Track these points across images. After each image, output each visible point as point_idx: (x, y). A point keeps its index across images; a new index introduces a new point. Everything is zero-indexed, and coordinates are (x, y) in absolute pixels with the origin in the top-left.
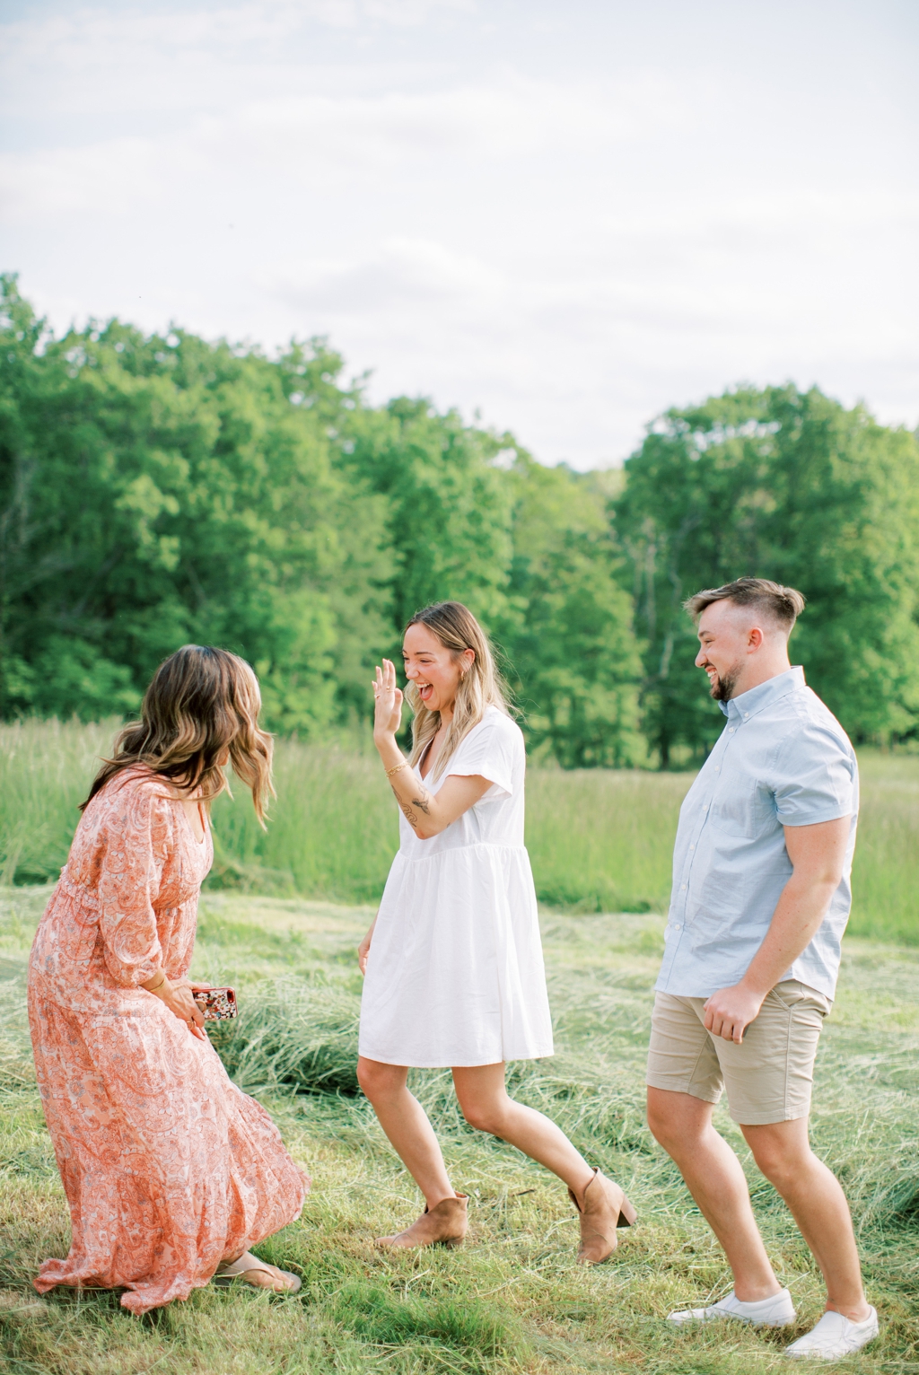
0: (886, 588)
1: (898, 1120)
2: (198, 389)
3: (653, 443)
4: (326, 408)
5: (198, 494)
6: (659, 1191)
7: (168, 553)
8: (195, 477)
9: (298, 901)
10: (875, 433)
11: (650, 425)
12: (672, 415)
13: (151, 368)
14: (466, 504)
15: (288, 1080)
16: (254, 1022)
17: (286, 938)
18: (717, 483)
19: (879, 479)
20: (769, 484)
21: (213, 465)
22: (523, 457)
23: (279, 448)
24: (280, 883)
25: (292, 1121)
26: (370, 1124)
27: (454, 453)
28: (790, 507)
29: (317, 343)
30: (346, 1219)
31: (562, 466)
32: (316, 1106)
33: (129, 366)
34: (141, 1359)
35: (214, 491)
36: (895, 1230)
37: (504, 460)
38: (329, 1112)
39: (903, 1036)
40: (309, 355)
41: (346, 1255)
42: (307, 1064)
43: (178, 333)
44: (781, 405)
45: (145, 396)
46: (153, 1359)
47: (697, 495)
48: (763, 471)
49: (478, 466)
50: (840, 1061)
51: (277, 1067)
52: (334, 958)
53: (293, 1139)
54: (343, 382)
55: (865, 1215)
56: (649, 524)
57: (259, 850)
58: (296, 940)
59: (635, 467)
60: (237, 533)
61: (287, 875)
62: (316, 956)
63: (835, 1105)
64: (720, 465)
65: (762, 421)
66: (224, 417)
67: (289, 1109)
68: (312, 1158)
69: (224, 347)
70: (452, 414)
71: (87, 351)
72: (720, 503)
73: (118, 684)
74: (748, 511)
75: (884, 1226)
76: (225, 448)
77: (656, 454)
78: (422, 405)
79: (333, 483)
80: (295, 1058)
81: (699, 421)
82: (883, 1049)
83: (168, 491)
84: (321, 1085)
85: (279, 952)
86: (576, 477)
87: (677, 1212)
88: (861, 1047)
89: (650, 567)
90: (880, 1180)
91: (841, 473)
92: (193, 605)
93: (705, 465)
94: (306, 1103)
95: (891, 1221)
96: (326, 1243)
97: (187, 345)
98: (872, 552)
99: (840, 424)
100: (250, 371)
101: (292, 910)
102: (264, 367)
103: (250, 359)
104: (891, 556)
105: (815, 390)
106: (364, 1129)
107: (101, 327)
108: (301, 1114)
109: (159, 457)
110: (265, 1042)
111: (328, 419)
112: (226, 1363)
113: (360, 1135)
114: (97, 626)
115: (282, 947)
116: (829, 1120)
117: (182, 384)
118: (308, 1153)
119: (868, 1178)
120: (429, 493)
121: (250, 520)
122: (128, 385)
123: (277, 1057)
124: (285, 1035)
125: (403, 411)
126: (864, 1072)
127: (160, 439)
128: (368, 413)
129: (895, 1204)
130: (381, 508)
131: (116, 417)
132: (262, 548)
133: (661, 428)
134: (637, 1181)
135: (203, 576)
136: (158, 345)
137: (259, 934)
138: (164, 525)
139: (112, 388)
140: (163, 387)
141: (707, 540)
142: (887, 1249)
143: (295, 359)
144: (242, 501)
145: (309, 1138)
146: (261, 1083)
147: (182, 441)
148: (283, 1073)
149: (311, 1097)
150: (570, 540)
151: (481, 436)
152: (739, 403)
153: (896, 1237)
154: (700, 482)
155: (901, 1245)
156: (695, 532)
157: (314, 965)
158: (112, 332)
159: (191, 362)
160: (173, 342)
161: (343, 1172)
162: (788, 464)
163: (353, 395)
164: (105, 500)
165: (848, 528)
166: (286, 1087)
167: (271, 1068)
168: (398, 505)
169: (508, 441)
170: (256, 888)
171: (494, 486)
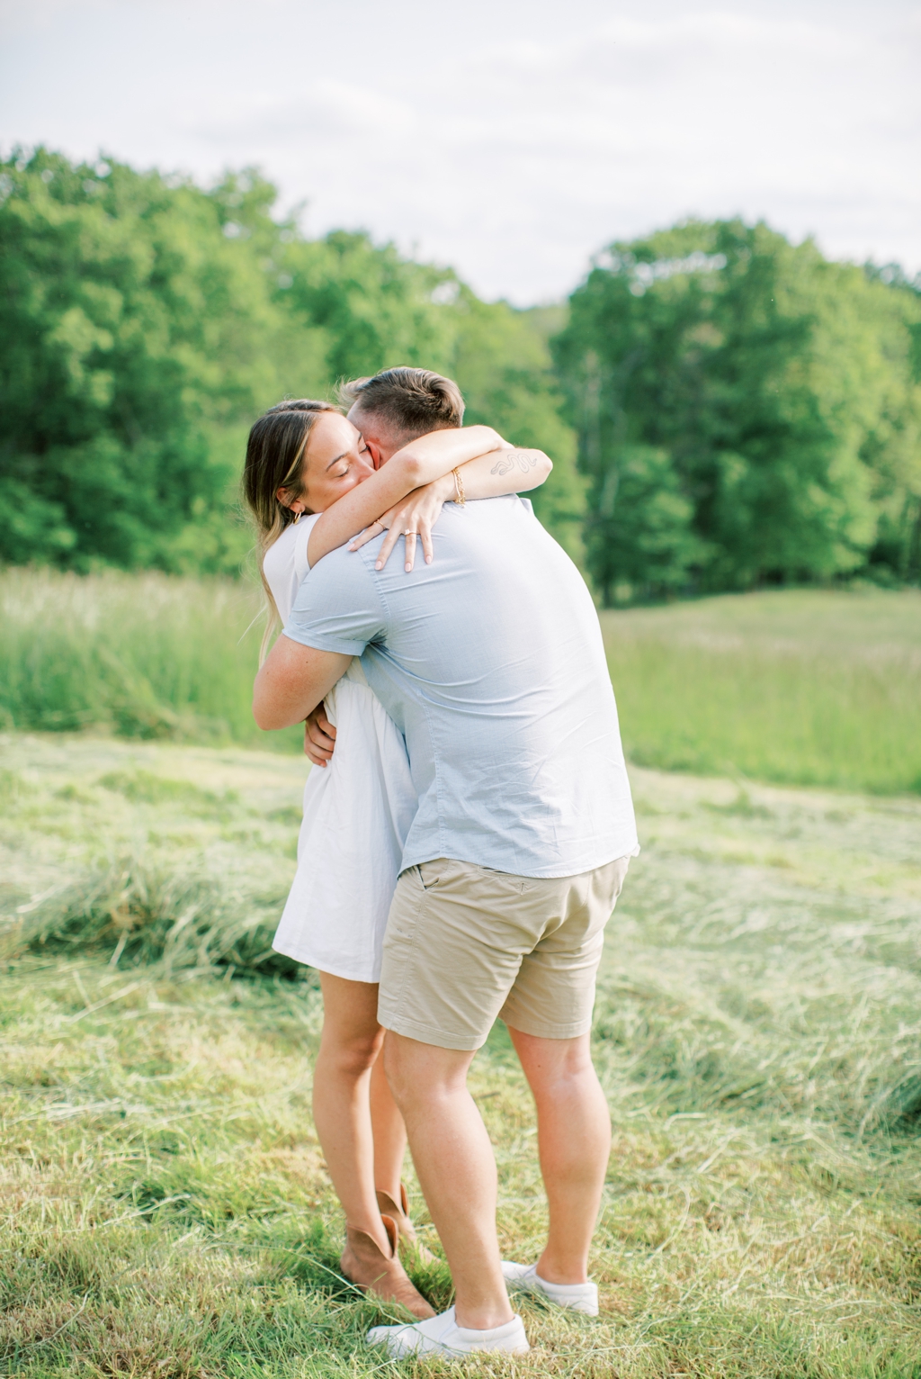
0: (831, 425)
1: (894, 1001)
2: (130, 218)
3: (597, 276)
4: (262, 239)
5: (131, 328)
6: (637, 1088)
7: (101, 388)
8: (128, 310)
9: (234, 752)
10: (821, 268)
11: (593, 259)
12: (616, 248)
13: (80, 198)
14: (405, 337)
15: (222, 962)
16: (183, 898)
17: (220, 794)
18: (663, 318)
19: (825, 313)
20: (714, 318)
21: (145, 298)
22: (464, 291)
23: (214, 281)
24: (215, 733)
25: (225, 1011)
26: (313, 1015)
27: (393, 287)
28: (735, 343)
29: (252, 173)
30: (286, 1132)
31: (503, 302)
32: (253, 993)
33: (57, 194)
34: (47, 1321)
35: (148, 326)
36: (902, 1133)
37: (445, 294)
38: (267, 999)
39: (885, 900)
40: (243, 186)
41: (286, 1176)
42: (241, 945)
43: (109, 161)
44: (728, 238)
45: (73, 228)
46: (60, 1320)
47: (641, 331)
48: (707, 306)
49: (418, 299)
50: (822, 931)
51: (209, 949)
52: (271, 817)
53: (226, 1033)
54: (278, 213)
55: (869, 1116)
56: (592, 360)
57: (193, 697)
58: (231, 797)
59: (578, 300)
60: (171, 369)
61: (222, 725)
62: (253, 814)
63: (822, 985)
64: (665, 299)
65: (710, 253)
66: (159, 250)
67: (223, 996)
68: (248, 1056)
69: (155, 176)
70: (390, 247)
71: (14, 180)
72: (665, 339)
73: (50, 524)
74: (696, 347)
75: (891, 1129)
76: (158, 281)
77: (599, 289)
78: (360, 238)
79: (270, 317)
80: (228, 939)
81: (643, 253)
82: (866, 915)
83: (101, 324)
84: (259, 968)
85: (213, 809)
86: (517, 312)
87: (659, 1114)
88: (842, 914)
89: (593, 403)
90: (882, 1076)
91: (787, 308)
92: (128, 442)
93: (649, 299)
94: (242, 990)
95: (897, 1123)
96: (264, 1162)
97: (118, 174)
98: (818, 388)
99: (786, 258)
100: (183, 202)
101: (228, 762)
102: (197, 196)
103: (183, 189)
104: (836, 393)
105: (762, 224)
106: (306, 1021)
107: (27, 156)
108: (236, 1003)
109: (90, 289)
110: (196, 920)
111: (262, 251)
112: (146, 1325)
113: (302, 1028)
114: (29, 464)
115: (215, 805)
116: (819, 1001)
117: (112, 212)
118: (243, 1049)
119: (868, 1074)
120: (366, 329)
121: (186, 355)
122: (56, 215)
123: (208, 938)
124: (217, 913)
125: (340, 243)
126: (849, 943)
127: (91, 271)
128: (304, 245)
129: (902, 1104)
130: (319, 342)
131: (44, 249)
132: (197, 384)
133: (607, 262)
134: (613, 1076)
135: (138, 412)
136: (87, 173)
137: (191, 791)
138: (97, 360)
139: (40, 218)
140: (93, 218)
141: (650, 376)
142: (896, 1157)
143: (227, 187)
144: (177, 335)
145: (244, 1031)
146: (192, 965)
147: (114, 273)
148: (216, 955)
149: (247, 982)
150: (511, 376)
151: (420, 269)
152: (685, 235)
153: (904, 1141)
154: (645, 317)
155: (909, 1152)
156: (637, 369)
157: (250, 825)
158: (38, 162)
159: (122, 191)
160: (102, 170)
161: (283, 1073)
162: (734, 300)
163: (290, 226)
164: (35, 333)
165: (793, 364)
166: (218, 970)
167: (202, 951)
168: (337, 339)
169: (448, 275)
170: (190, 739)
171: (434, 319)
